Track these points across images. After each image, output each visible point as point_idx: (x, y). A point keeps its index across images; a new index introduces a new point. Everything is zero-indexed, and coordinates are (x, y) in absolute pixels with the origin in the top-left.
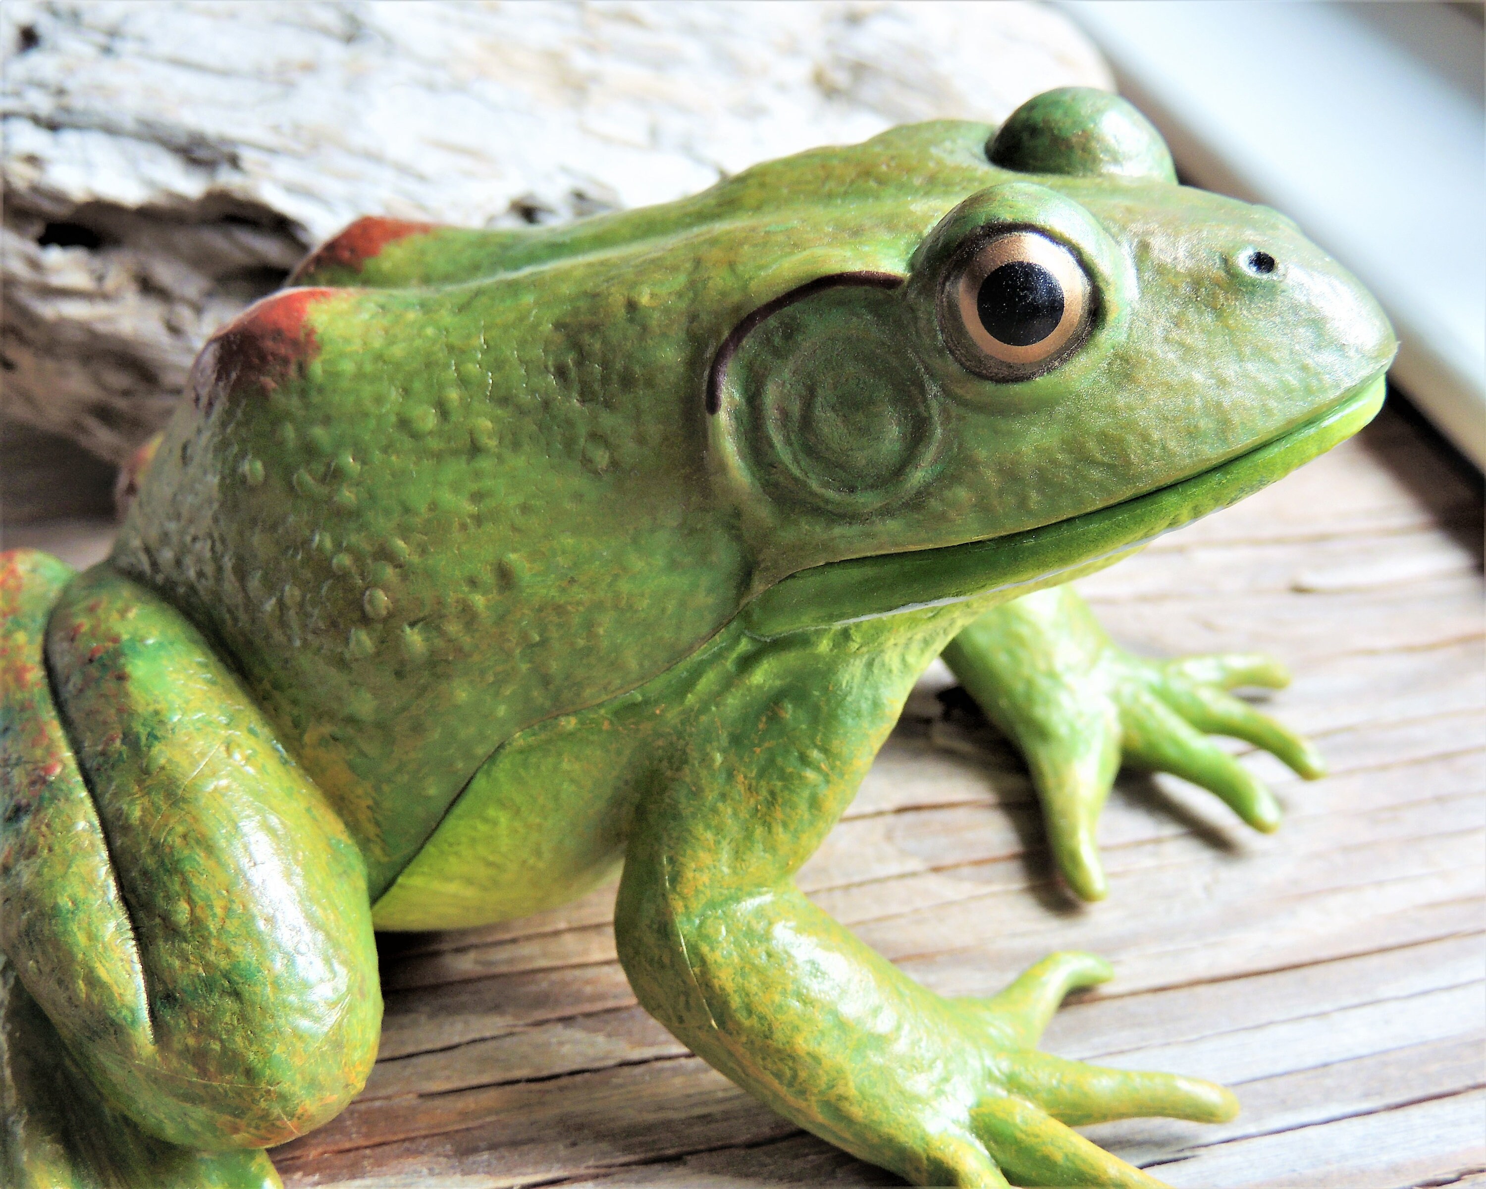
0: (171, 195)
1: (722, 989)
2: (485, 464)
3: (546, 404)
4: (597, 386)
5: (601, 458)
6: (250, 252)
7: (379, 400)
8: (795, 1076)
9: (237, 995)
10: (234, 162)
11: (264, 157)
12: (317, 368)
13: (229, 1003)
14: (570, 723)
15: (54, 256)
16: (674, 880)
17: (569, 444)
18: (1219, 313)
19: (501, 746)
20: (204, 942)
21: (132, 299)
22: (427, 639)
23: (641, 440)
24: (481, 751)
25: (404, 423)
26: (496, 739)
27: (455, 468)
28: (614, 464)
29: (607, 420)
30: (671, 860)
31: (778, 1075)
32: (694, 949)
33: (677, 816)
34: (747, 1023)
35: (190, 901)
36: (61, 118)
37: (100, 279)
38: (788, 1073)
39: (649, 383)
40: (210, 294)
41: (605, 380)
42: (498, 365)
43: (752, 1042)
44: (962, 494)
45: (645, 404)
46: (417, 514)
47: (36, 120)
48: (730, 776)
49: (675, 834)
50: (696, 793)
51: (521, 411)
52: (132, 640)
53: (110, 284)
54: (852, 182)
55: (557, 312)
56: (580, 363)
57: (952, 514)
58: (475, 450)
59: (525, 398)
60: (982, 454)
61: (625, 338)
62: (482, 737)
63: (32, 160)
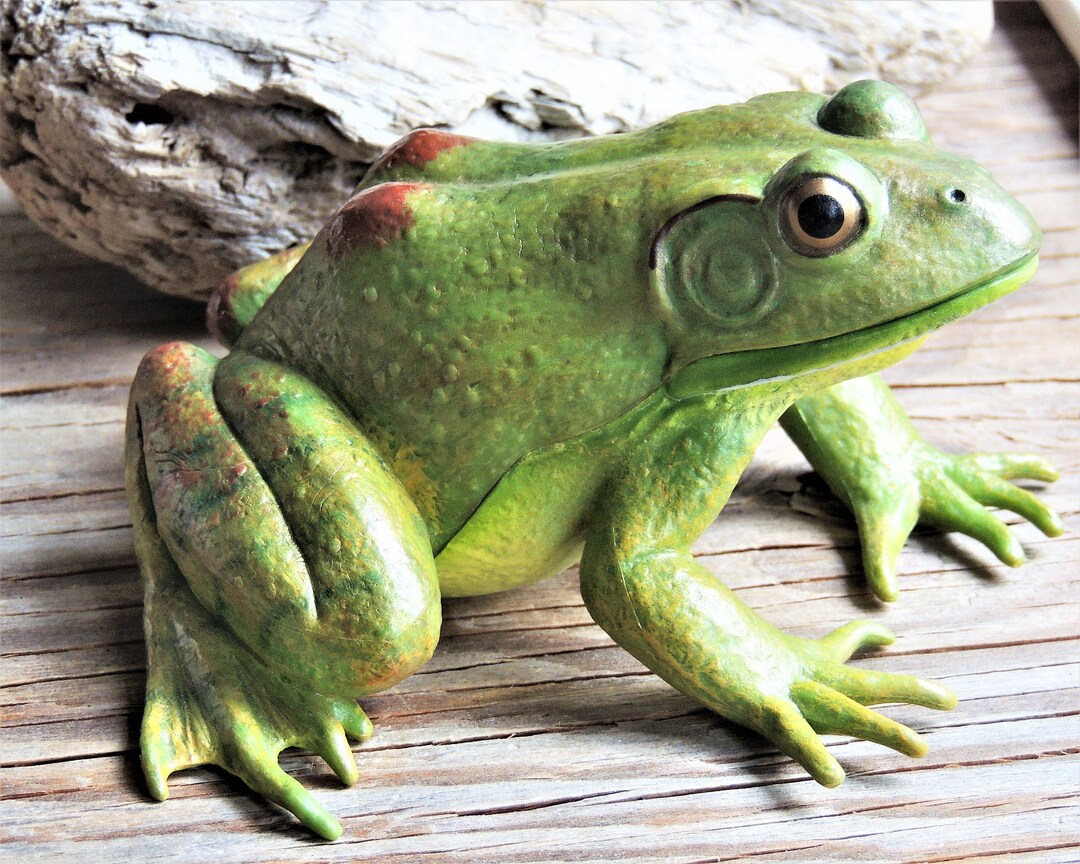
0: (234, 87)
1: (645, 603)
2: (518, 293)
3: (556, 261)
4: (586, 251)
5: (588, 293)
6: (291, 131)
7: (452, 254)
8: (686, 657)
9: (370, 590)
10: (285, 66)
11: (308, 62)
12: (413, 233)
13: (365, 594)
14: (561, 447)
15: (141, 129)
16: (618, 542)
17: (568, 283)
18: (932, 223)
19: (519, 460)
20: (350, 561)
21: (195, 162)
22: (480, 394)
23: (610, 282)
24: (507, 462)
25: (468, 268)
26: (516, 456)
27: (499, 296)
28: (594, 296)
29: (591, 271)
30: (617, 530)
31: (676, 657)
32: (630, 581)
33: (621, 505)
34: (659, 624)
35: (341, 538)
36: (152, 25)
37: (172, 147)
38: (682, 655)
39: (617, 250)
40: (255, 161)
41: (591, 249)
42: (526, 237)
43: (662, 636)
44: (790, 318)
45: (613, 262)
46: (476, 321)
47: (131, 26)
48: (654, 481)
49: (620, 515)
50: (633, 491)
51: (540, 264)
52: (287, 395)
53: (179, 152)
54: (737, 134)
55: (561, 206)
56: (576, 238)
57: (783, 328)
58: (512, 286)
59: (542, 256)
60: (800, 296)
61: (604, 224)
62: (508, 454)
63: (131, 57)
